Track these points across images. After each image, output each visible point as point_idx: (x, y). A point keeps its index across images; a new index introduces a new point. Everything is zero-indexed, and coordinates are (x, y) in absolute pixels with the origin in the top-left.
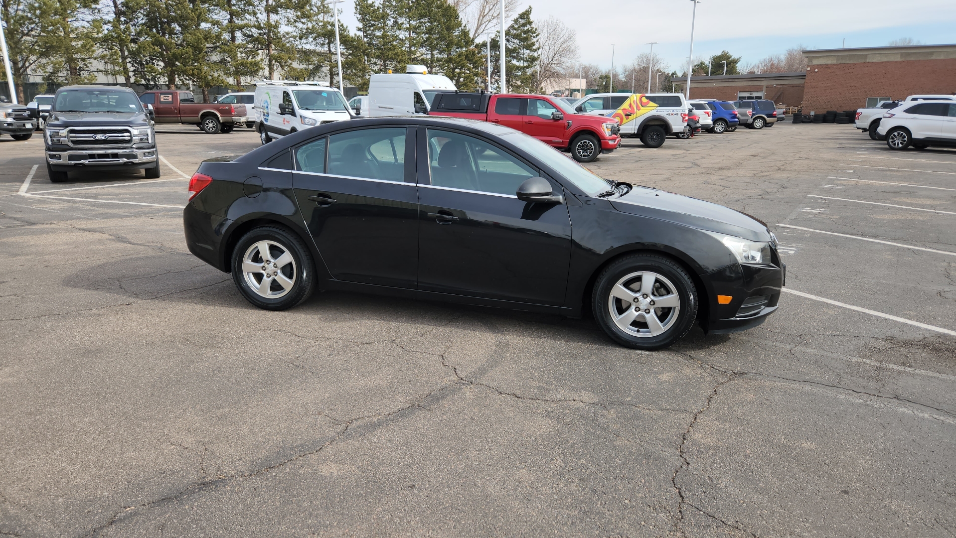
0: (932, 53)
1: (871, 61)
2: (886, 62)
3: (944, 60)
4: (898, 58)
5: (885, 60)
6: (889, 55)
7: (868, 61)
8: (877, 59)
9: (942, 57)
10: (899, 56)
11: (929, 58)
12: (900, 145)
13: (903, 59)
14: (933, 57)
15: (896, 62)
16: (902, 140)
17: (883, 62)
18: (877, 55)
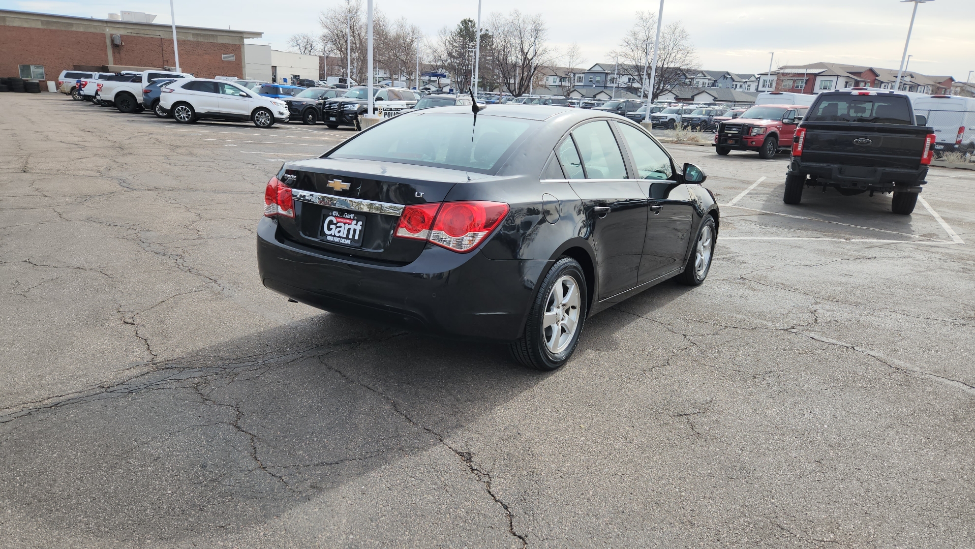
0: (71, 25)
1: (11, 24)
2: (28, 28)
3: (84, 33)
4: (39, 25)
5: (26, 25)
6: (29, 20)
7: (7, 24)
8: (17, 23)
9: (82, 30)
10: (40, 23)
11: (70, 29)
12: (187, 119)
13: (45, 27)
14: (74, 29)
15: (39, 29)
16: (187, 114)
17: (25, 28)
18: (17, 19)
